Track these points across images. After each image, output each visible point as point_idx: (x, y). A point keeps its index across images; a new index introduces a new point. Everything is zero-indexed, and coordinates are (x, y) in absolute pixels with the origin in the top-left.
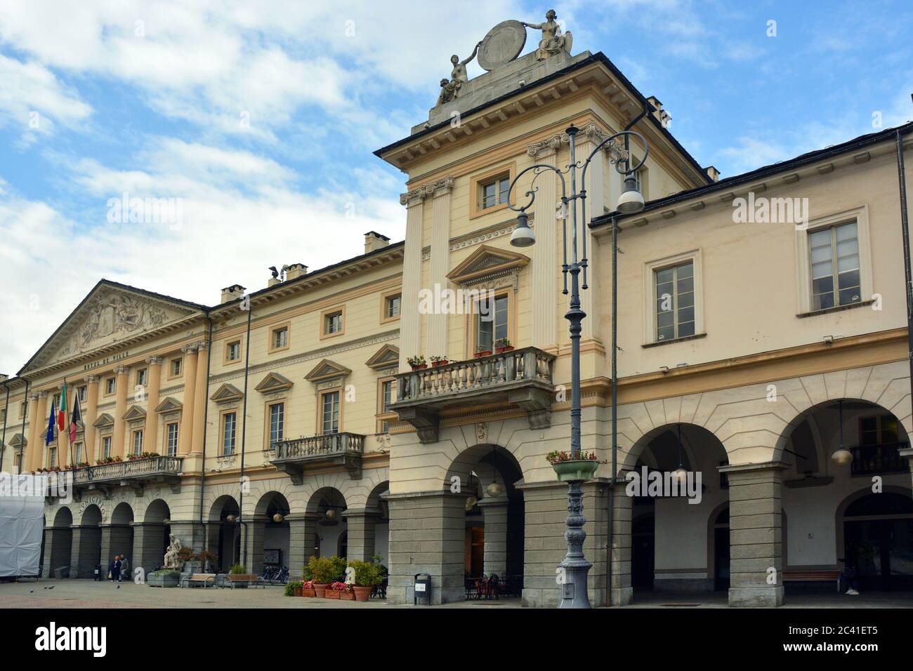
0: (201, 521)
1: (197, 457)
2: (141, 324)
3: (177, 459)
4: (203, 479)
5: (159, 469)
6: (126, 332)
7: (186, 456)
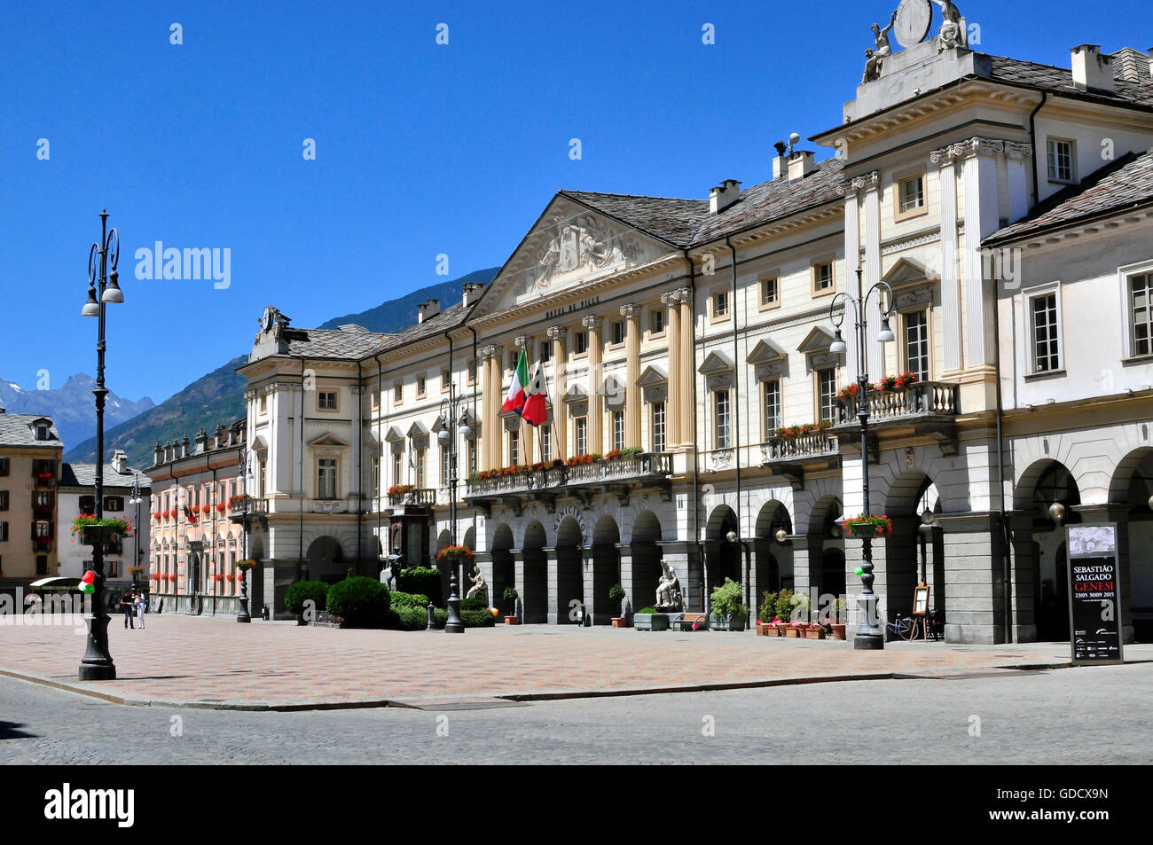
0: (697, 542)
1: (688, 452)
2: (611, 260)
3: (665, 455)
4: (696, 483)
5: (644, 470)
6: (595, 268)
7: (676, 451)
